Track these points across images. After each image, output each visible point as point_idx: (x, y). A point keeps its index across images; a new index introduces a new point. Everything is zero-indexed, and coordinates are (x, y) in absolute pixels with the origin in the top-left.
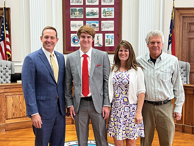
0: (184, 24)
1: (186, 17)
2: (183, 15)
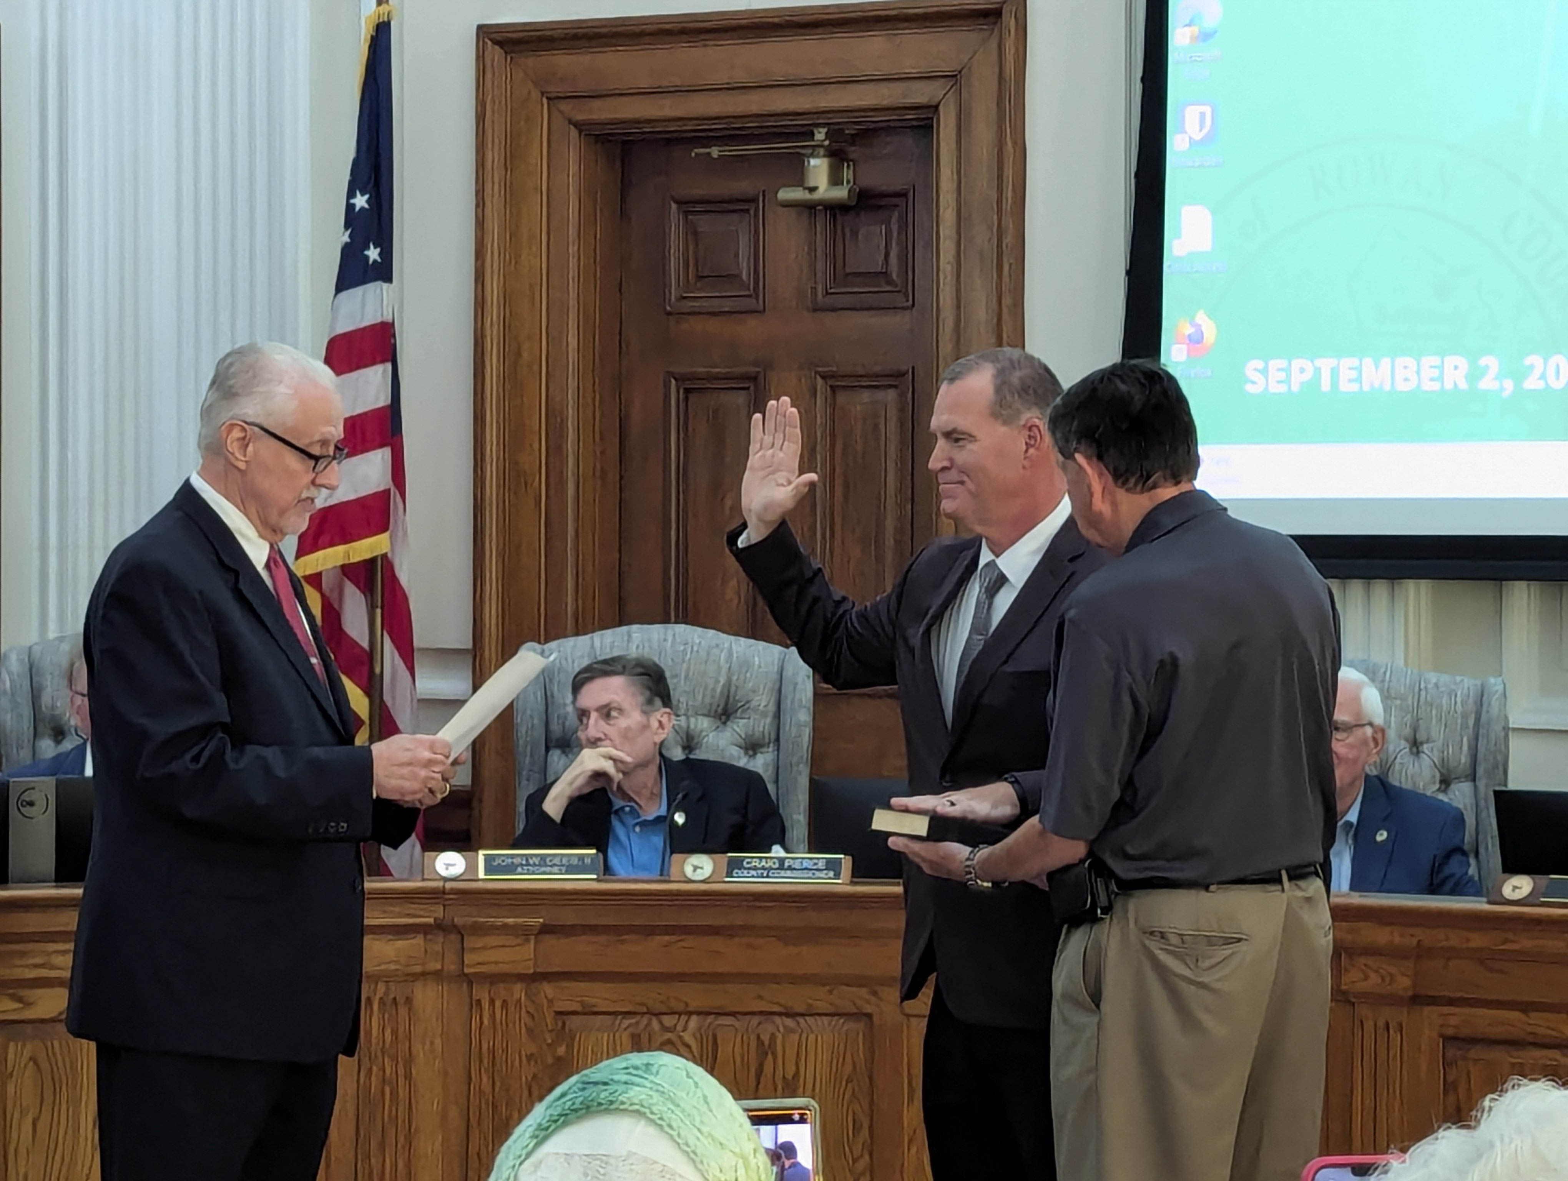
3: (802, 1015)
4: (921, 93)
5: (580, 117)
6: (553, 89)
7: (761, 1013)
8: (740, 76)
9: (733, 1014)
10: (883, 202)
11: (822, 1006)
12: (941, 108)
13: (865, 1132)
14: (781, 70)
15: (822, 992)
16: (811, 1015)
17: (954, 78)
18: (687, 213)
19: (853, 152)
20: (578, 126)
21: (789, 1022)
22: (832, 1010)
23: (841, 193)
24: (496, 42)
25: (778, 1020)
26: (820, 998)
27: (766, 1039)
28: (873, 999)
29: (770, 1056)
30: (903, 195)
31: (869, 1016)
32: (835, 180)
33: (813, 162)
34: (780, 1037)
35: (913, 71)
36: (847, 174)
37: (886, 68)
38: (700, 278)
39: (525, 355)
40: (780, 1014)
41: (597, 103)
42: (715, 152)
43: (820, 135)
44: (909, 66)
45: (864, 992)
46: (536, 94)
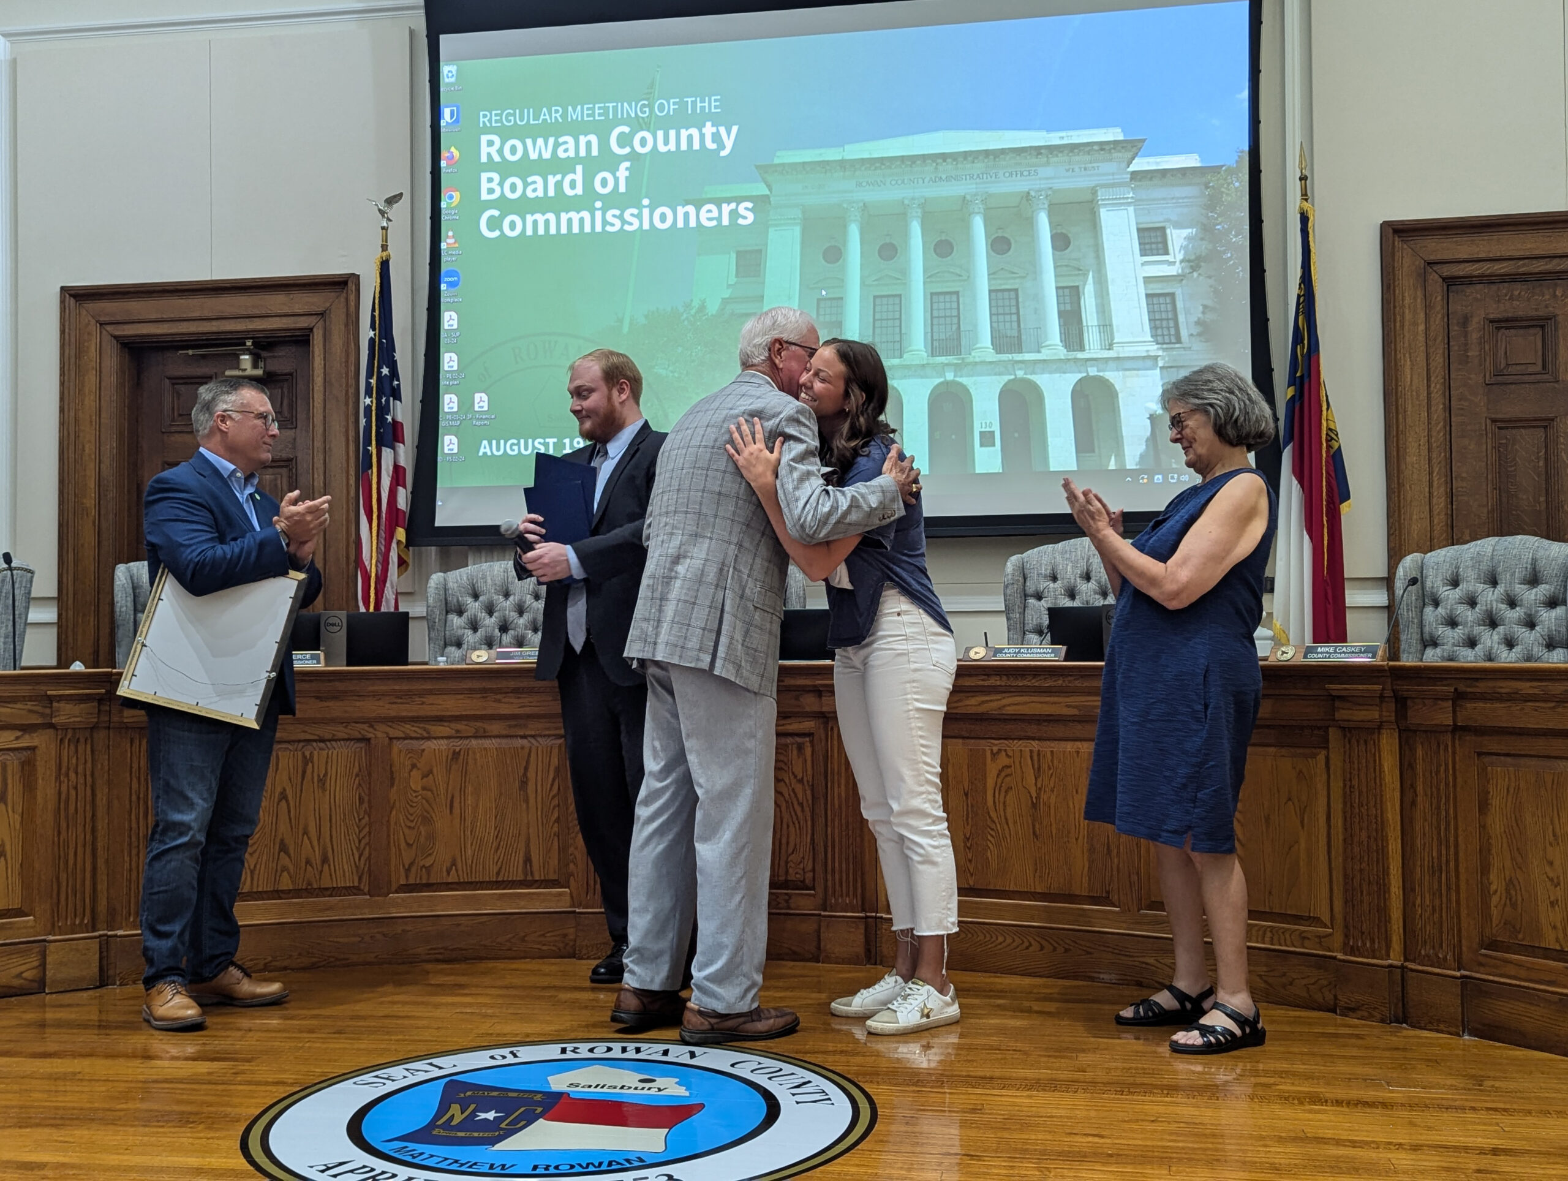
0: (1455, 329)
1: (1469, 280)
2: (1448, 271)
3: (330, 741)
4: (303, 322)
5: (117, 333)
6: (102, 319)
7: (305, 741)
8: (207, 314)
9: (289, 742)
10: (281, 378)
11: (340, 735)
12: (315, 330)
13: (366, 805)
14: (229, 311)
15: (341, 728)
16: (336, 740)
17: (322, 314)
18: (173, 384)
19: (264, 354)
20: (116, 337)
21: (322, 745)
22: (346, 737)
23: (259, 372)
24: (71, 295)
25: (314, 744)
26: (341, 731)
27: (307, 754)
28: (371, 730)
29: (310, 765)
30: (291, 374)
31: (369, 740)
32: (255, 366)
33: (242, 357)
34: (316, 753)
35: (301, 311)
36: (261, 364)
37: (287, 310)
38: (180, 415)
39: (87, 451)
40: (315, 741)
41: (126, 327)
42: (190, 352)
43: (249, 343)
44: (297, 309)
45: (365, 726)
46: (93, 322)
